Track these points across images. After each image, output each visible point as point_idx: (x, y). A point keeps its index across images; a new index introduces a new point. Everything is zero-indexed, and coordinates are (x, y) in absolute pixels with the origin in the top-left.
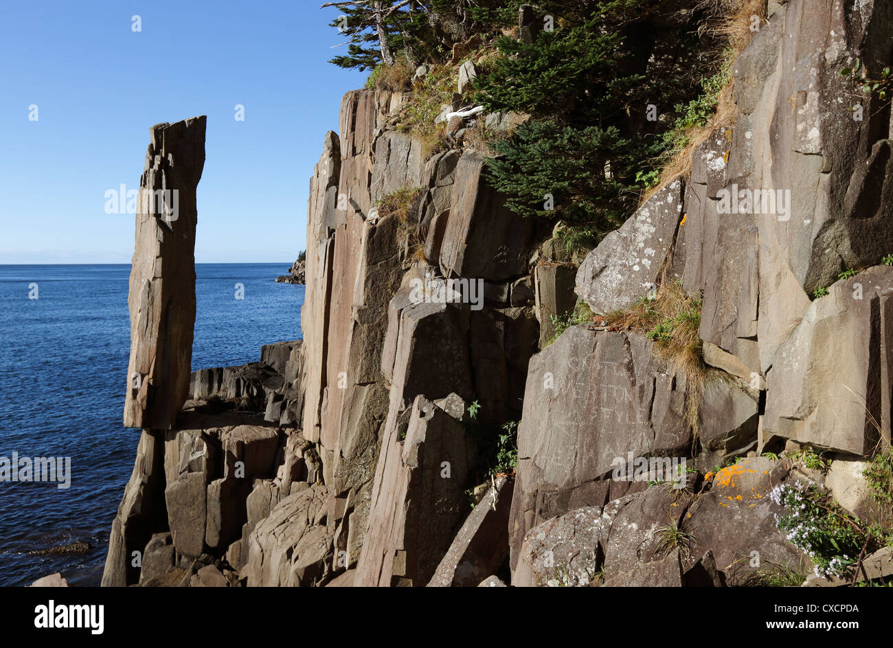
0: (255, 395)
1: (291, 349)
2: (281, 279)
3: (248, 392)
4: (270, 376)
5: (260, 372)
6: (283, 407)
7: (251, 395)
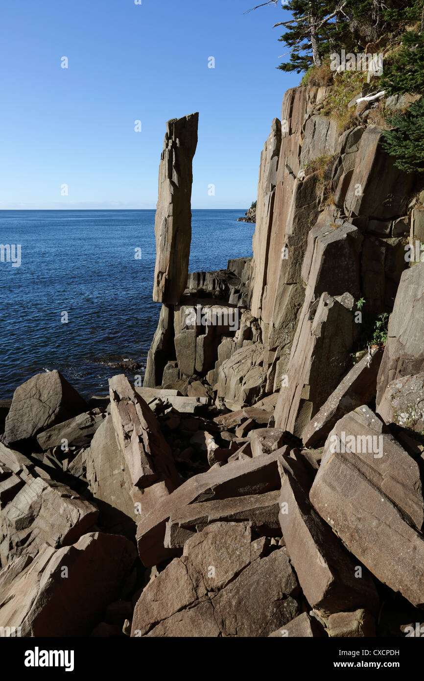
0: (223, 289)
1: (245, 262)
2: (241, 219)
3: (219, 287)
4: (232, 278)
5: (227, 276)
6: (240, 297)
7: (221, 289)
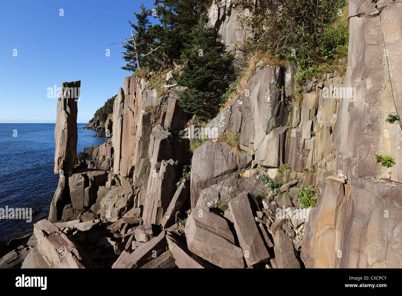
0: (83, 162)
1: (94, 148)
2: (84, 128)
3: (80, 161)
4: (87, 157)
5: (84, 155)
6: (94, 165)
7: (81, 162)
